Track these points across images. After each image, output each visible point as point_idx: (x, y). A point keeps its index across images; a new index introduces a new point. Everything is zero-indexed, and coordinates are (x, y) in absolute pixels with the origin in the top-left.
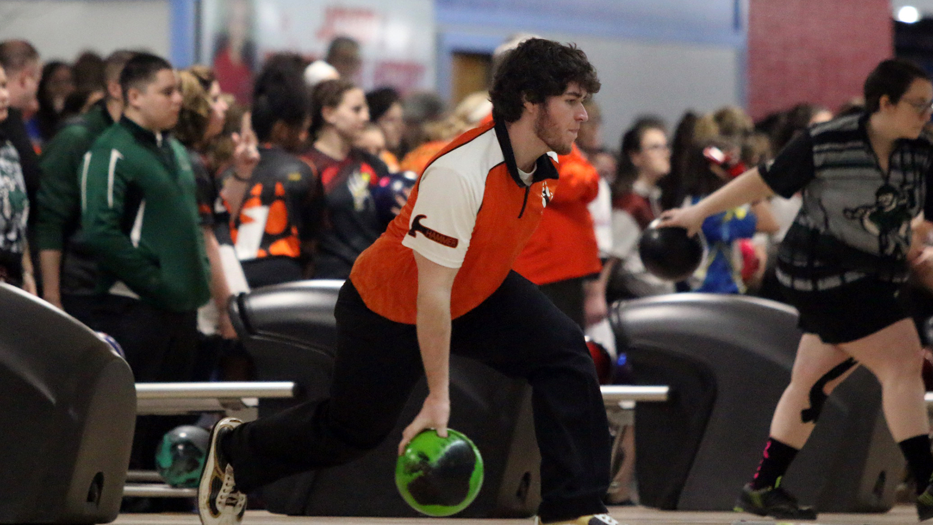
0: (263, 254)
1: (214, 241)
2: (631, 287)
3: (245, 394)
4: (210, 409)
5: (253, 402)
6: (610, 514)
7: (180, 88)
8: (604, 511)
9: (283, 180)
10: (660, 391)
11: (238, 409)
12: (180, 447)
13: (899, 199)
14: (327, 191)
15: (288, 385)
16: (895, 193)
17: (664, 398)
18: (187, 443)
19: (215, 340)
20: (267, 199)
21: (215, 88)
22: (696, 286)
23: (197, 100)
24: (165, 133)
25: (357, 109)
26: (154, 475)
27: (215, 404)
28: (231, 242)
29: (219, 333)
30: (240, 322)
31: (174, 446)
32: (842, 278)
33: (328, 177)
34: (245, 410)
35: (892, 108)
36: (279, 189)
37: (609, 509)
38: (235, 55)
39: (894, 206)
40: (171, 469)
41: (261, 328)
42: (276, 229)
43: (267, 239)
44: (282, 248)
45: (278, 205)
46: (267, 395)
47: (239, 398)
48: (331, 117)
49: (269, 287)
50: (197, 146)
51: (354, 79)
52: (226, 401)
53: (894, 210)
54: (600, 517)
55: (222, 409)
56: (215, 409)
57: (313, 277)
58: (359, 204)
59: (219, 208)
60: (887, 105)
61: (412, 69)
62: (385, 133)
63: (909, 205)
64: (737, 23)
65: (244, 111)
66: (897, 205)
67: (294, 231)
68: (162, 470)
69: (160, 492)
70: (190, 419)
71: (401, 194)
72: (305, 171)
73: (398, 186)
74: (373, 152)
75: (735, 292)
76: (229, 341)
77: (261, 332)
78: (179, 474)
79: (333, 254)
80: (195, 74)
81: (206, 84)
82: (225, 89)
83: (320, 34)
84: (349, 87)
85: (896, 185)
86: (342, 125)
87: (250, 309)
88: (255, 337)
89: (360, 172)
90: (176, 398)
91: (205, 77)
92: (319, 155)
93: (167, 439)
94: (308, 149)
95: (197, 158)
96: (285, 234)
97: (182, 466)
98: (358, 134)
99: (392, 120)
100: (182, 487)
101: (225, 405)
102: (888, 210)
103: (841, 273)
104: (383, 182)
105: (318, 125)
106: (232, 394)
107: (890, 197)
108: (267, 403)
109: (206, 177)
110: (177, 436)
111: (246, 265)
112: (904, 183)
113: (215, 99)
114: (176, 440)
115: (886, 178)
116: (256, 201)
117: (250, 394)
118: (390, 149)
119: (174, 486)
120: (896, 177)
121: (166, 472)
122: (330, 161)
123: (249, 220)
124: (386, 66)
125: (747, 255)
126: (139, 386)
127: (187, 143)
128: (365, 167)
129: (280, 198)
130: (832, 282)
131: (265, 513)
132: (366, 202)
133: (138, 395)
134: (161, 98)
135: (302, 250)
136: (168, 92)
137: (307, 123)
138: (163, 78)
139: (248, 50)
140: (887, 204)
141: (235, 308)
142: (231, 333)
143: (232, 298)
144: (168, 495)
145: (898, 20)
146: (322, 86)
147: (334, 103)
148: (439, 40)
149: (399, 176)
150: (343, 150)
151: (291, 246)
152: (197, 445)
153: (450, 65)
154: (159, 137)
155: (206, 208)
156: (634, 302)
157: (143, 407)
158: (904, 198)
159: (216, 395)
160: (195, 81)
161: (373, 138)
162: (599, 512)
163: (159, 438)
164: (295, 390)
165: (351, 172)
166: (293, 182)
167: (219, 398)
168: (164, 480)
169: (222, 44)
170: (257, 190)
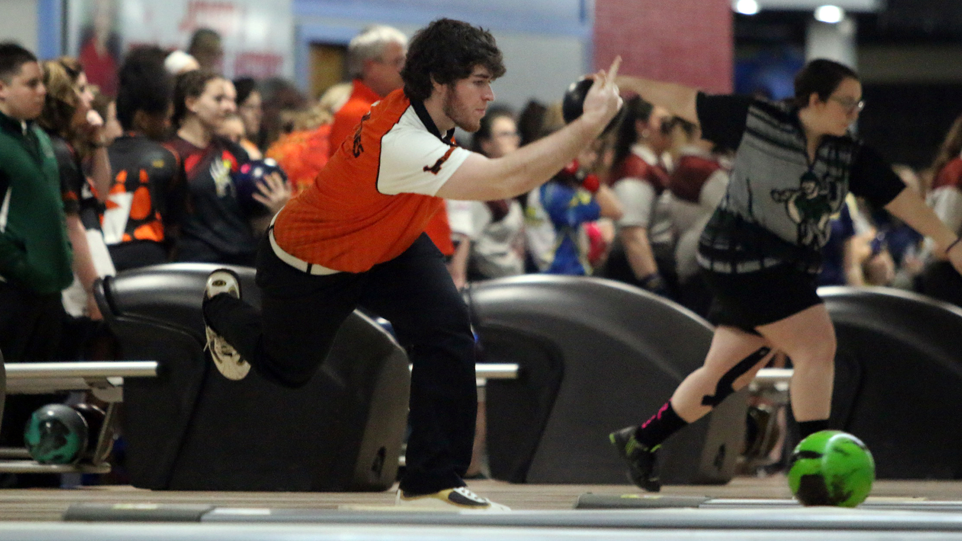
0: (128, 238)
1: (80, 226)
2: (482, 268)
3: (110, 373)
4: (76, 388)
5: (118, 381)
6: (469, 487)
7: (46, 79)
8: (464, 485)
9: (147, 167)
10: (509, 369)
11: (104, 388)
12: (48, 425)
13: (821, 189)
14: (190, 177)
15: (152, 365)
16: (817, 183)
17: (513, 376)
18: (55, 421)
19: (83, 321)
20: (131, 186)
21: (82, 79)
22: (544, 267)
23: (64, 89)
24: (29, 122)
25: (219, 98)
26: (24, 451)
27: (81, 383)
28: (98, 227)
29: (87, 314)
30: (106, 304)
31: (42, 424)
32: (762, 264)
33: (190, 165)
34: (112, 388)
35: (821, 105)
36: (143, 175)
37: (467, 482)
38: (100, 47)
39: (815, 195)
40: (40, 445)
41: (126, 311)
42: (140, 215)
43: (132, 224)
44: (145, 232)
45: (142, 191)
46: (132, 374)
47: (105, 378)
48: (194, 107)
49: (134, 270)
50: (64, 134)
51: (216, 69)
52: (92, 381)
53: (815, 199)
54: (460, 490)
55: (87, 387)
56: (82, 388)
57: (177, 260)
58: (221, 189)
59: (86, 194)
60: (816, 103)
61: (270, 59)
62: (245, 121)
63: (829, 196)
64: (582, 15)
65: (109, 101)
66: (819, 195)
67: (158, 216)
68: (31, 447)
69: (29, 468)
70: (58, 397)
71: (262, 180)
72: (168, 159)
73: (258, 172)
74: (233, 139)
75: (582, 273)
76: (96, 323)
77: (126, 314)
78: (47, 451)
79: (195, 238)
80: (63, 64)
81: (73, 74)
82: (91, 80)
83: (183, 26)
84: (211, 77)
85: (819, 175)
86: (204, 114)
87: (116, 292)
88: (120, 319)
89: (222, 159)
90: (45, 378)
91: (72, 67)
92: (183, 142)
93: (35, 417)
94: (172, 137)
95: (63, 146)
96: (148, 220)
97: (49, 443)
98: (218, 122)
99: (252, 107)
100: (50, 464)
101: (91, 385)
102: (810, 197)
103: (761, 258)
104: (244, 169)
105: (182, 114)
106: (98, 374)
107: (812, 185)
108: (132, 382)
109: (72, 165)
110: (45, 413)
111: (113, 249)
112: (827, 175)
113: (82, 89)
114: (43, 418)
115: (811, 167)
116: (120, 187)
117: (115, 373)
118: (250, 137)
119: (42, 462)
120: (820, 168)
121: (35, 449)
122: (193, 149)
123: (114, 205)
124: (246, 57)
125: (594, 238)
126: (9, 367)
127: (52, 133)
128: (226, 154)
129: (145, 185)
130: (748, 267)
131: (130, 488)
132: (228, 188)
133: (7, 375)
134: (26, 90)
135: (165, 234)
136: (32, 83)
137: (171, 111)
138: (28, 70)
139: (113, 41)
140: (809, 191)
141: (101, 290)
142: (97, 315)
143: (98, 281)
144: (36, 471)
145: (737, 12)
146: (183, 77)
147: (197, 92)
148: (297, 32)
149: (259, 163)
150: (205, 138)
151: (155, 231)
152: (64, 422)
153: (307, 55)
154: (24, 126)
155: (73, 195)
156: (485, 283)
157: (12, 387)
158: (825, 188)
159: (82, 373)
160: (62, 72)
161: (234, 127)
162: (458, 486)
163: (28, 417)
164: (158, 370)
165: (213, 160)
166: (157, 169)
167: (85, 378)
168: (32, 457)
169: (88, 36)
170: (122, 176)
